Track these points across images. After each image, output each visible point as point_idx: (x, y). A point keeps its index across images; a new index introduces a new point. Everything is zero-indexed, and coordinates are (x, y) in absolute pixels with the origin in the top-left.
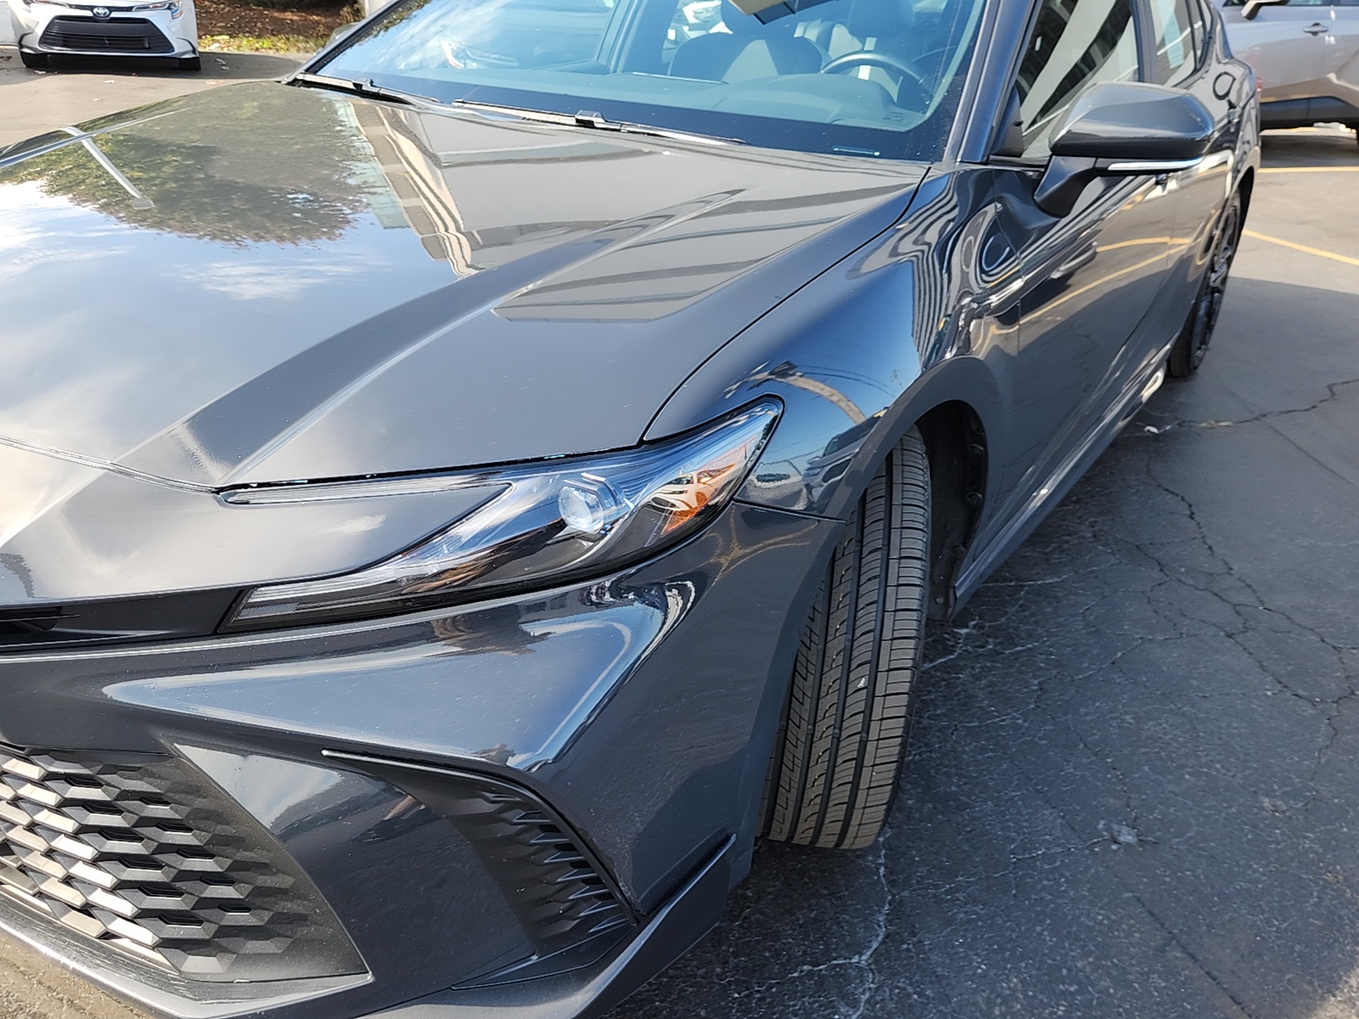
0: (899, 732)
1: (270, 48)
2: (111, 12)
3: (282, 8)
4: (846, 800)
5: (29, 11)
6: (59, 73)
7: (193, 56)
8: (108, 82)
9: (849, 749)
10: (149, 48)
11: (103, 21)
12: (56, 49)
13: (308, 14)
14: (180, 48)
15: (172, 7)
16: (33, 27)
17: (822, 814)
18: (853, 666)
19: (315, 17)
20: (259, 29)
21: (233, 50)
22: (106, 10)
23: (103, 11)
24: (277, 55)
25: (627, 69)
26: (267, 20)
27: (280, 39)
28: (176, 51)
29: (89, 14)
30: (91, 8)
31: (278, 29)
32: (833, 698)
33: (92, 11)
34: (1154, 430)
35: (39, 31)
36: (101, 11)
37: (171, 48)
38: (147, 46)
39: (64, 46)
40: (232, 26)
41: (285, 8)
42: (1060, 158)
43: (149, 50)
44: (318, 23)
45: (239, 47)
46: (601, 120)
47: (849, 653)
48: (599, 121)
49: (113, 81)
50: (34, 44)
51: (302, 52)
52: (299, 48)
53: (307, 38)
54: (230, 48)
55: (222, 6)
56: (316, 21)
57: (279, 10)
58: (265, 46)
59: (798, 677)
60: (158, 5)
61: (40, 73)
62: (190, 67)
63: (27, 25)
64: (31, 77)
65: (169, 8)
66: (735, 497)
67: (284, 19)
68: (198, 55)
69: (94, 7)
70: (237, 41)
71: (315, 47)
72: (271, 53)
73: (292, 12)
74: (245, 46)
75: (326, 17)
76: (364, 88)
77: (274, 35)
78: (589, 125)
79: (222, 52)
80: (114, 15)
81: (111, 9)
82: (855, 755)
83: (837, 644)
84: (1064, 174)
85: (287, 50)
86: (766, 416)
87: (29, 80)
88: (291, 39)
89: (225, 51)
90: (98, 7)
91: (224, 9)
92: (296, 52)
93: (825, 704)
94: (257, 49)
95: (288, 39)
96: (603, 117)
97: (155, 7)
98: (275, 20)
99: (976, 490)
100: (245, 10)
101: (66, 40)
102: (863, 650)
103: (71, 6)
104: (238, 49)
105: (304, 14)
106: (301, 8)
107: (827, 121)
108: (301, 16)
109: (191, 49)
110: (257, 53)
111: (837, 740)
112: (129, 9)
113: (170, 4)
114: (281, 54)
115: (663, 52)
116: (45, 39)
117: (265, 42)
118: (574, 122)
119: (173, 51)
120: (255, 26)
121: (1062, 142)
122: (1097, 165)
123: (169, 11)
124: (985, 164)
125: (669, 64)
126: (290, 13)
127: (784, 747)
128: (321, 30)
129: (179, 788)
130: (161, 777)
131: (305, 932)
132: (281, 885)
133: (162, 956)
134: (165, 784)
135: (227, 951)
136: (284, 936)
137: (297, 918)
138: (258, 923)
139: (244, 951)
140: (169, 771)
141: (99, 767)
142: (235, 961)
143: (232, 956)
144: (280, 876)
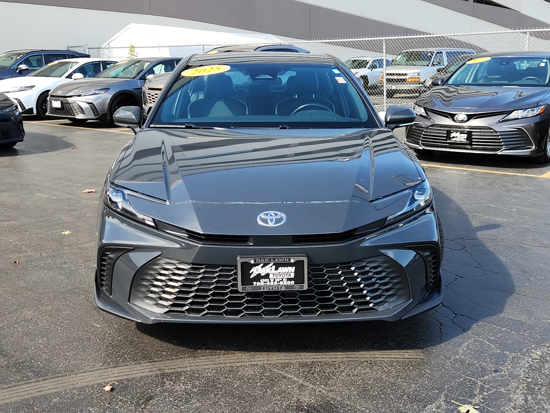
42: (388, 125)
122: (397, 125)
129: (382, 263)
130: (378, 262)
131: (401, 292)
132: (398, 281)
133: (374, 309)
134: (379, 263)
135: (387, 302)
136: (397, 295)
137: (400, 289)
138: (393, 293)
139: (390, 301)
140: (380, 259)
141: (366, 263)
142: (389, 304)
143: (388, 303)
144: (398, 278)
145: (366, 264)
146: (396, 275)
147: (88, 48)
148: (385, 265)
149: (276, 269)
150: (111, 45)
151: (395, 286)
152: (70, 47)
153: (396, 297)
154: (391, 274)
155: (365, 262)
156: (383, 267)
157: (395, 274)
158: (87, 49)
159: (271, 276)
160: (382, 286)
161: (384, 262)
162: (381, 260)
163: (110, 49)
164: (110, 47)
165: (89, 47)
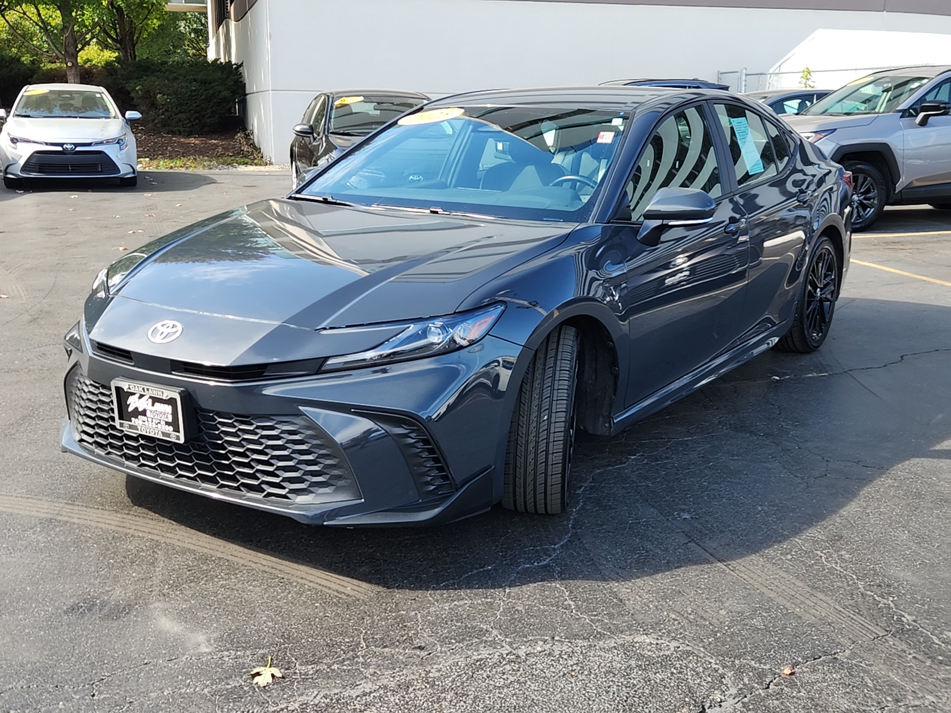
0: (562, 438)
1: (181, 167)
2: (76, 147)
3: (187, 134)
4: (544, 471)
5: (16, 149)
6: (34, 192)
7: (133, 175)
8: (73, 197)
9: (542, 446)
10: (102, 171)
11: (70, 154)
12: (33, 175)
13: (208, 139)
14: (124, 170)
15: (120, 142)
16: (17, 159)
17: (535, 480)
18: (542, 411)
19: (213, 141)
20: (170, 152)
21: (152, 169)
22: (73, 146)
23: (70, 147)
24: (187, 171)
25: (455, 186)
26: (176, 144)
27: (189, 160)
28: (122, 173)
29: (59, 149)
30: (61, 145)
31: (186, 152)
32: (535, 424)
33: (62, 147)
34: (777, 378)
35: (22, 162)
36: (69, 147)
37: (119, 171)
38: (100, 170)
39: (39, 172)
40: (148, 150)
41: (189, 135)
42: (647, 221)
43: (101, 172)
44: (217, 146)
45: (158, 166)
46: (441, 210)
47: (540, 406)
48: (440, 211)
49: (76, 196)
50: (17, 171)
51: (206, 168)
52: (204, 165)
53: (211, 158)
54: (151, 168)
55: (140, 135)
56: (215, 144)
57: (184, 137)
58: (177, 165)
59: (521, 416)
60: (111, 141)
61: (19, 192)
62: (130, 184)
63: (12, 158)
64: (12, 195)
65: (118, 143)
66: (489, 333)
67: (189, 143)
68: (136, 175)
69: (63, 144)
70: (155, 162)
71: (217, 165)
72: (183, 170)
73: (195, 138)
74: (162, 166)
75: (222, 140)
76: (329, 200)
77: (184, 157)
78: (436, 212)
79: (144, 170)
80: (78, 149)
81: (76, 145)
82: (545, 448)
83: (535, 402)
84: (649, 227)
85: (195, 167)
86: (501, 308)
87: (14, 198)
88: (198, 159)
89: (147, 169)
90: (67, 144)
91: (141, 137)
92: (201, 169)
93: (532, 427)
94: (171, 168)
95: (195, 159)
96: (442, 209)
97: (108, 142)
98: (182, 145)
99: (615, 366)
100: (157, 138)
101: (41, 168)
102: (546, 405)
103: (47, 144)
104: (157, 168)
105: (204, 139)
106: (202, 134)
107: (544, 208)
108: (202, 140)
109: (132, 170)
110: (171, 171)
111: (537, 442)
112: (90, 144)
113: (119, 140)
114: (190, 171)
115: (478, 173)
116: (25, 168)
117: (178, 162)
118: (429, 211)
119: (120, 172)
120: (166, 149)
121: (647, 213)
122: (664, 223)
123: (118, 145)
124: (608, 223)
125: (481, 179)
126: (193, 139)
127: (517, 447)
128: (220, 151)
129: (302, 427)
130: (296, 424)
131: (341, 483)
132: (334, 463)
133: (288, 498)
134: (297, 426)
135: (312, 492)
136: (332, 485)
137: (339, 477)
138: (324, 480)
139: (318, 492)
140: (299, 421)
141: (275, 422)
142: (315, 496)
143: (315, 494)
144: (334, 459)
145: (276, 424)
146: (328, 453)
147: (746, 75)
148: (309, 432)
149: (153, 405)
150: (783, 69)
151: (330, 470)
152: (721, 74)
153: (333, 490)
154: (321, 449)
155: (274, 420)
156: (304, 435)
157: (328, 451)
158: (744, 76)
159: (148, 413)
160: (304, 466)
161: (308, 428)
162: (303, 423)
163: (780, 75)
164: (781, 72)
165: (748, 73)
